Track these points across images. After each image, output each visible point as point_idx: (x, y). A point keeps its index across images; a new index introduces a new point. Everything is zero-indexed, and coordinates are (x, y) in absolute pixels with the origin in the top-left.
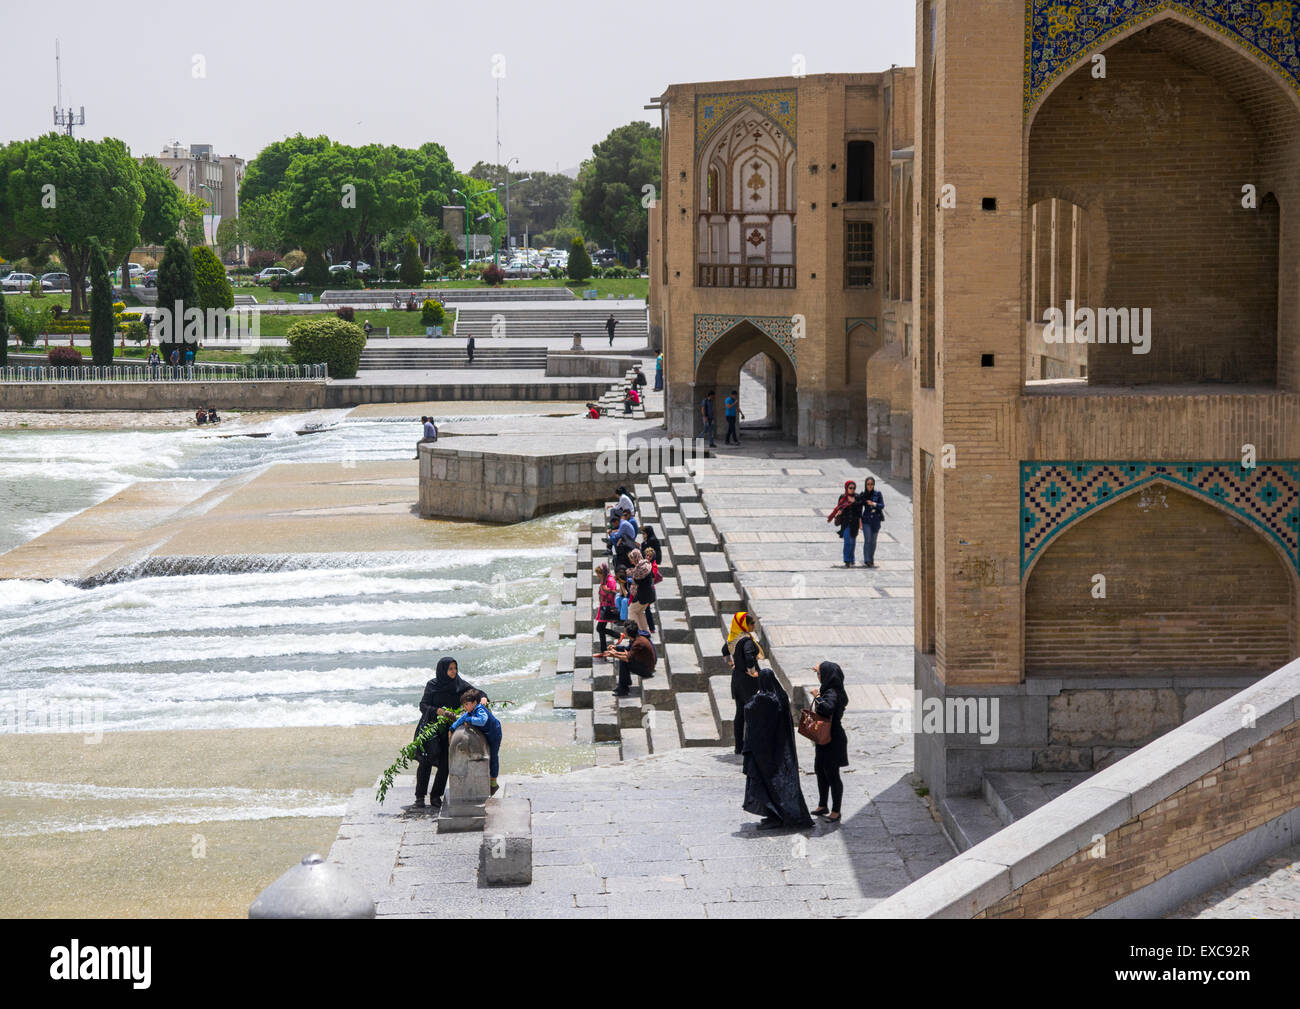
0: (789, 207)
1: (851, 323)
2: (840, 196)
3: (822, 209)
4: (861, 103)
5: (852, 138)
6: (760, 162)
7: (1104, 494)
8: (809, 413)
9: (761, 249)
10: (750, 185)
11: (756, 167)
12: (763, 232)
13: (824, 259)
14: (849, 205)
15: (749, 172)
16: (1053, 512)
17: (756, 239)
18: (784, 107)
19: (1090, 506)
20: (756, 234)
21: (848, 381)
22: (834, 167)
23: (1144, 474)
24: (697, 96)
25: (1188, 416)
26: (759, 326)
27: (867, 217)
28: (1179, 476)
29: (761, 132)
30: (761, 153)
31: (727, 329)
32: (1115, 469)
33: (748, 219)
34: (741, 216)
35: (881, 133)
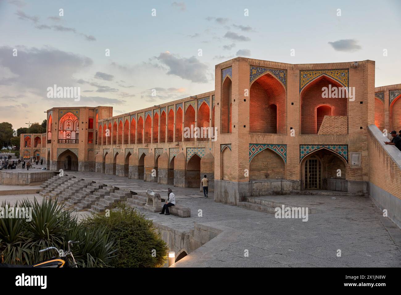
0: (75, 130)
1: (89, 150)
2: (87, 128)
3: (84, 129)
4: (91, 112)
5: (90, 118)
6: (69, 122)
7: (260, 149)
8: (81, 165)
9: (69, 137)
10: (67, 126)
11: (69, 123)
12: (70, 134)
13: (84, 138)
14: (89, 129)
15: (67, 124)
16: (253, 152)
17: (68, 135)
18: (77, 112)
19: (258, 152)
20: (68, 134)
21: (88, 160)
22: (86, 122)
23: (266, 146)
24: (59, 110)
25: (272, 137)
26: (71, 150)
27: (92, 131)
28: (270, 147)
29: (70, 116)
30: (70, 120)
31: (64, 151)
32: (262, 145)
33: (67, 132)
34: (66, 131)
35: (95, 117)
